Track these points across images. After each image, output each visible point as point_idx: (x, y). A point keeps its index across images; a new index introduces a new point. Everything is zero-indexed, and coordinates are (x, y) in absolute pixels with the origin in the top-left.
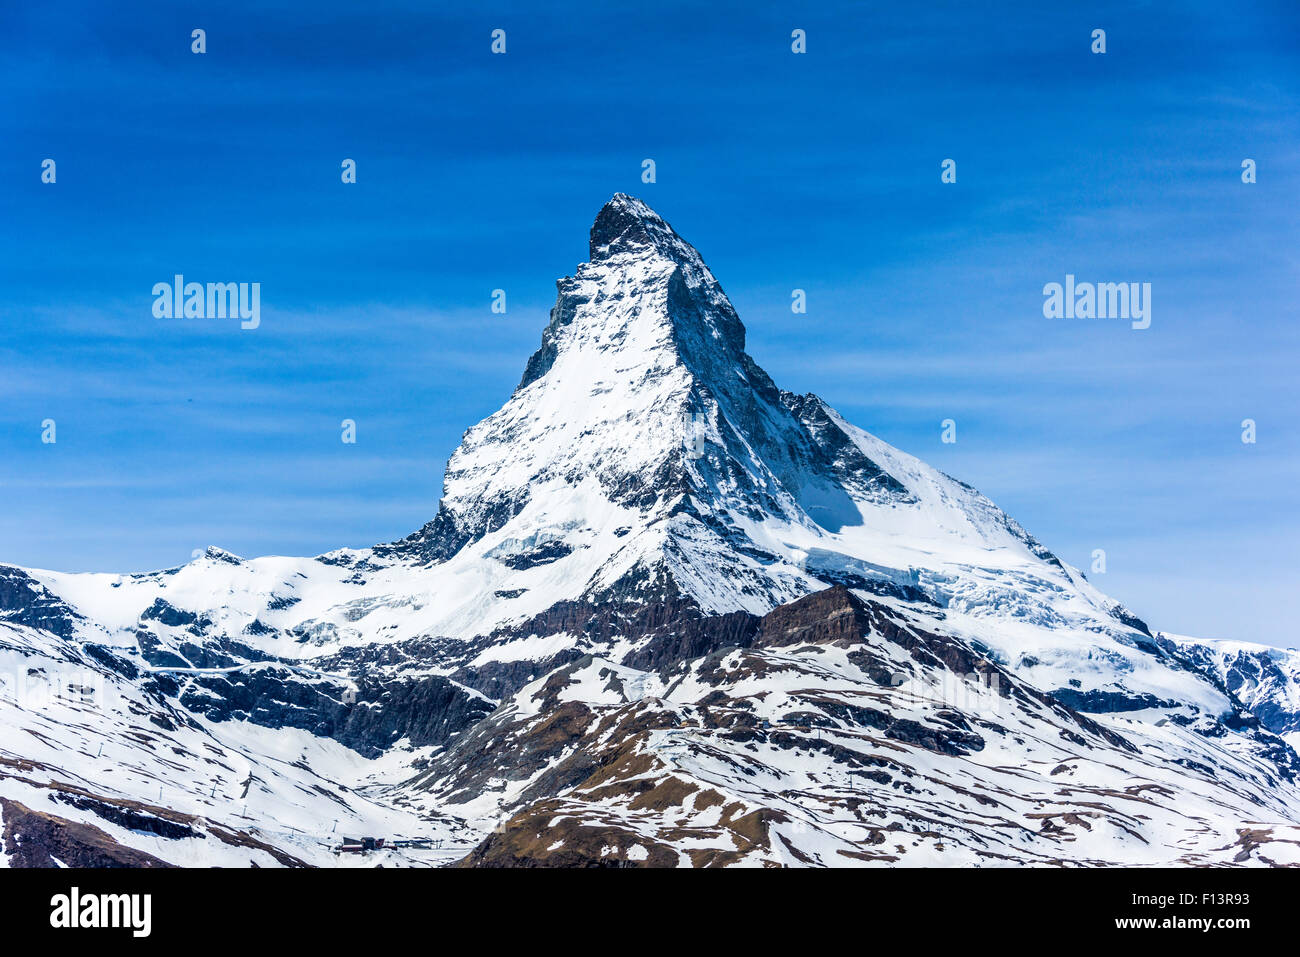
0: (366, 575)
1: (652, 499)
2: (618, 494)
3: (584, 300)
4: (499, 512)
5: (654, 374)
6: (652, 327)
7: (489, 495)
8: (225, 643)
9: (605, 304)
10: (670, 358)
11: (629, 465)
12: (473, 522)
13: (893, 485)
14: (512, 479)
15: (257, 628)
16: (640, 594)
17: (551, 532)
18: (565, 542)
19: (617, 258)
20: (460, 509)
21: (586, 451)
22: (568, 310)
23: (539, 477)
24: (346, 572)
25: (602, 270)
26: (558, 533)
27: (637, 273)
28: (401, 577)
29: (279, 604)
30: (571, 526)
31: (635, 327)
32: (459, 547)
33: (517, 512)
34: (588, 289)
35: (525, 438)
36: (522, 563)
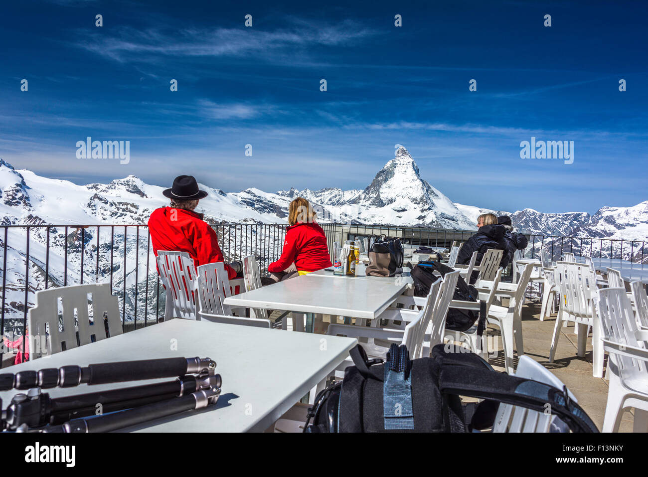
0: (369, 208)
1: (419, 203)
2: (413, 201)
3: (397, 164)
4: (391, 201)
5: (413, 180)
6: (411, 171)
7: (389, 198)
8: (355, 220)
9: (401, 165)
10: (416, 178)
11: (414, 196)
12: (386, 202)
13: (437, 196)
14: (392, 195)
15: (358, 218)
16: (434, 225)
17: (403, 207)
18: (406, 209)
19: (402, 157)
20: (384, 199)
21: (404, 193)
22: (394, 165)
23: (397, 196)
24: (365, 208)
25: (399, 159)
26: (405, 207)
27: (406, 160)
28: (374, 210)
29: (359, 214)
30: (406, 206)
31: (408, 170)
32: (384, 206)
33: (395, 201)
34: (397, 162)
35: (393, 188)
36: (399, 211)
